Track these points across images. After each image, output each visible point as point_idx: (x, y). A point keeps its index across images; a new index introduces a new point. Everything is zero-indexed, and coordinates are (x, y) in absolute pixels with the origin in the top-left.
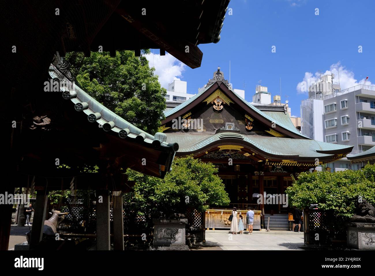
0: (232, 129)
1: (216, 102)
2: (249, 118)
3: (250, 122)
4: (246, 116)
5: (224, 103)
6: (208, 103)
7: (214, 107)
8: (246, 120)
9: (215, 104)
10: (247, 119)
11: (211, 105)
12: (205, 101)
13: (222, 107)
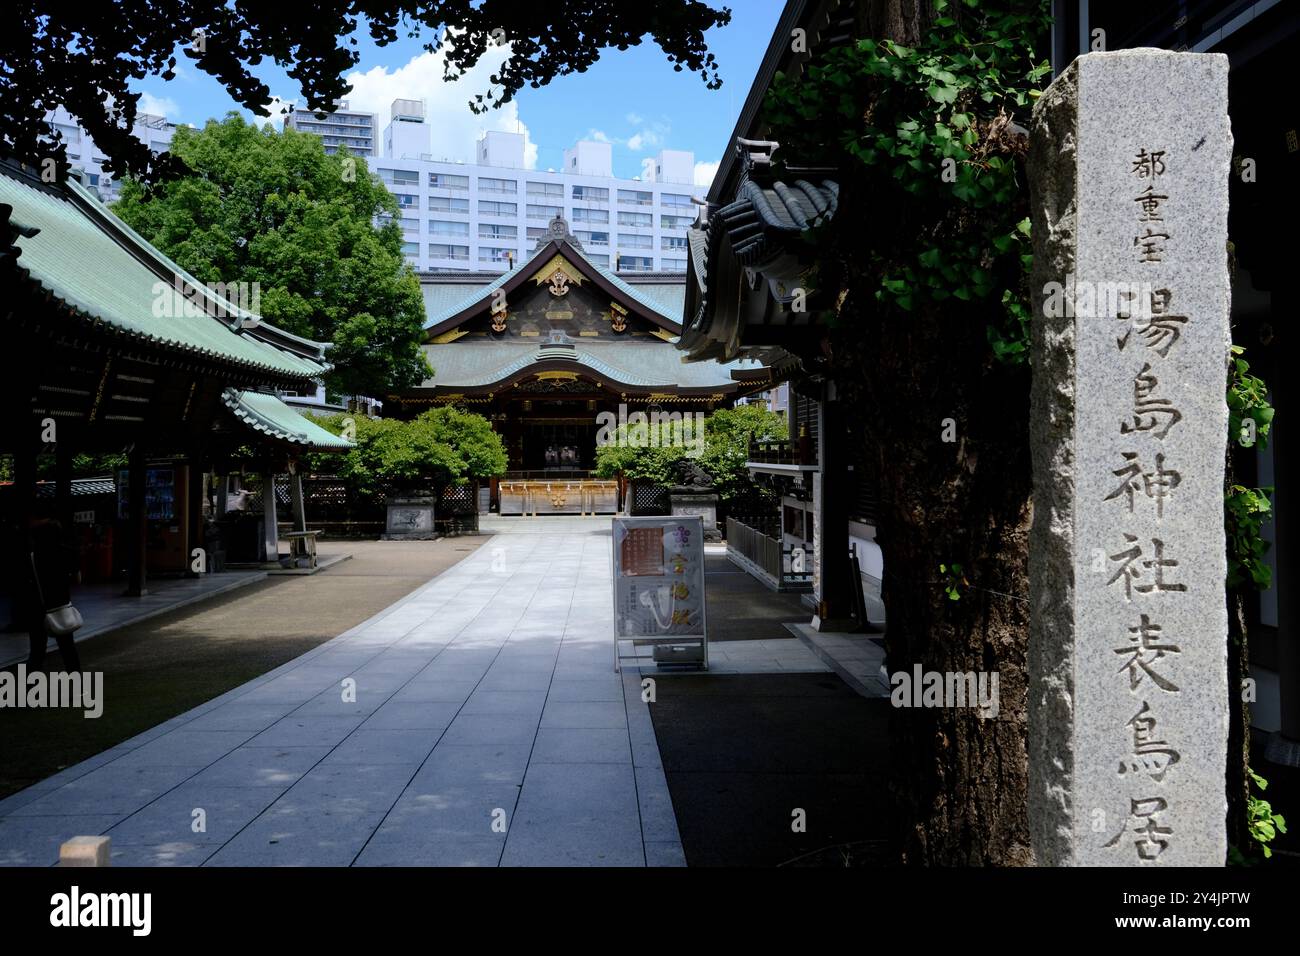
0: (561, 342)
1: (554, 280)
2: (619, 309)
3: (622, 315)
4: (614, 305)
5: (571, 282)
6: (539, 281)
7: (552, 289)
8: (613, 312)
9: (552, 283)
10: (615, 310)
11: (546, 285)
12: (533, 278)
13: (566, 289)
